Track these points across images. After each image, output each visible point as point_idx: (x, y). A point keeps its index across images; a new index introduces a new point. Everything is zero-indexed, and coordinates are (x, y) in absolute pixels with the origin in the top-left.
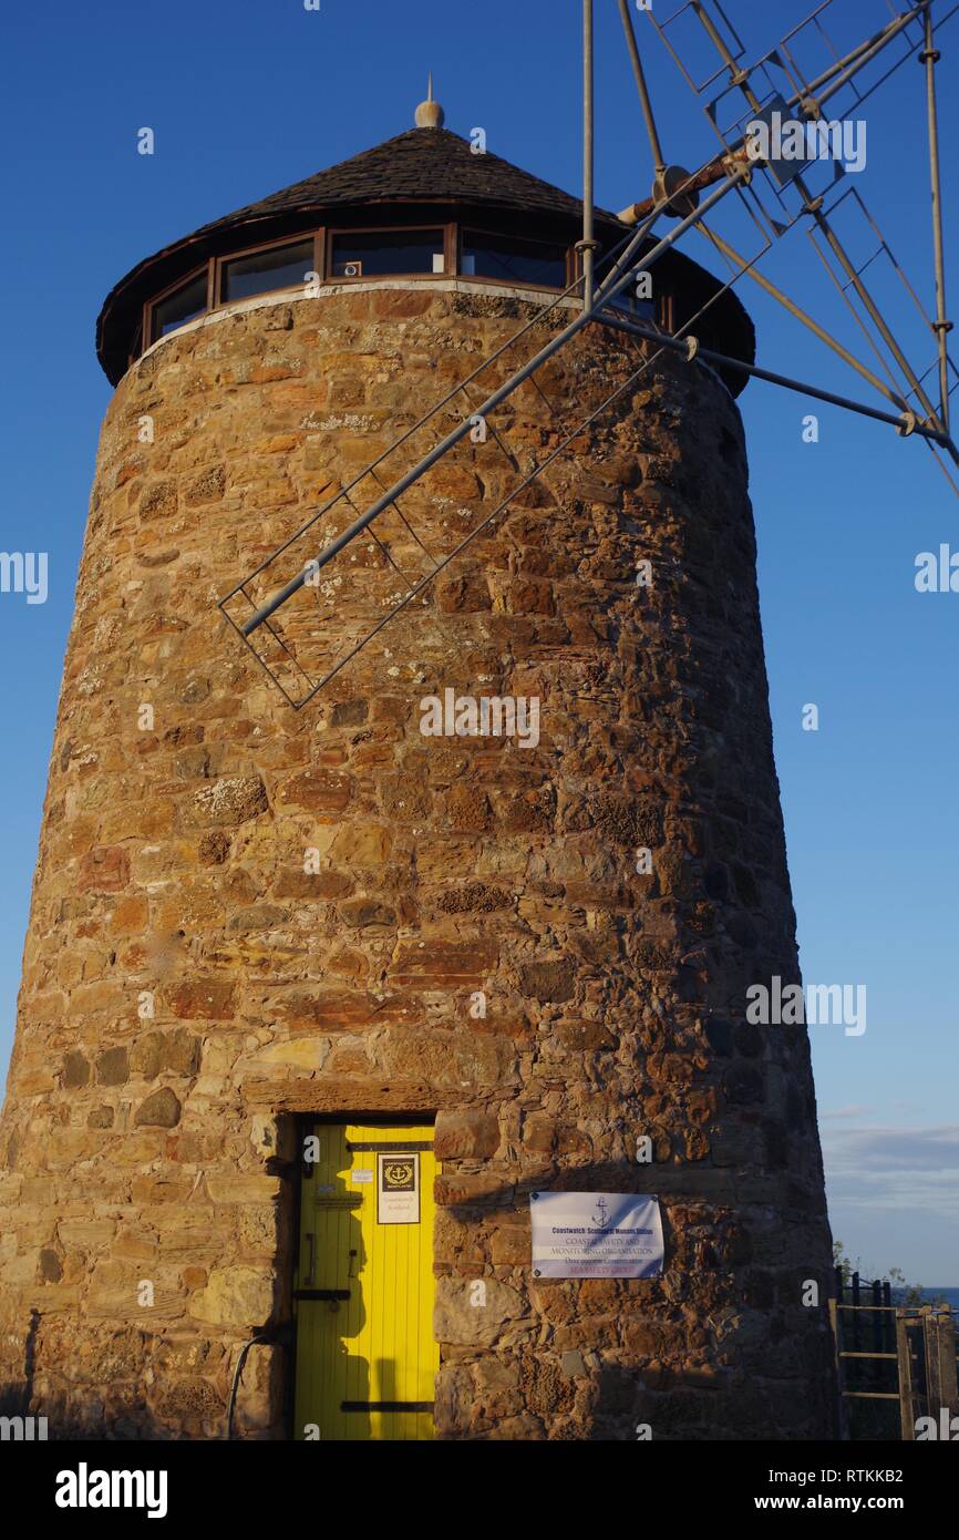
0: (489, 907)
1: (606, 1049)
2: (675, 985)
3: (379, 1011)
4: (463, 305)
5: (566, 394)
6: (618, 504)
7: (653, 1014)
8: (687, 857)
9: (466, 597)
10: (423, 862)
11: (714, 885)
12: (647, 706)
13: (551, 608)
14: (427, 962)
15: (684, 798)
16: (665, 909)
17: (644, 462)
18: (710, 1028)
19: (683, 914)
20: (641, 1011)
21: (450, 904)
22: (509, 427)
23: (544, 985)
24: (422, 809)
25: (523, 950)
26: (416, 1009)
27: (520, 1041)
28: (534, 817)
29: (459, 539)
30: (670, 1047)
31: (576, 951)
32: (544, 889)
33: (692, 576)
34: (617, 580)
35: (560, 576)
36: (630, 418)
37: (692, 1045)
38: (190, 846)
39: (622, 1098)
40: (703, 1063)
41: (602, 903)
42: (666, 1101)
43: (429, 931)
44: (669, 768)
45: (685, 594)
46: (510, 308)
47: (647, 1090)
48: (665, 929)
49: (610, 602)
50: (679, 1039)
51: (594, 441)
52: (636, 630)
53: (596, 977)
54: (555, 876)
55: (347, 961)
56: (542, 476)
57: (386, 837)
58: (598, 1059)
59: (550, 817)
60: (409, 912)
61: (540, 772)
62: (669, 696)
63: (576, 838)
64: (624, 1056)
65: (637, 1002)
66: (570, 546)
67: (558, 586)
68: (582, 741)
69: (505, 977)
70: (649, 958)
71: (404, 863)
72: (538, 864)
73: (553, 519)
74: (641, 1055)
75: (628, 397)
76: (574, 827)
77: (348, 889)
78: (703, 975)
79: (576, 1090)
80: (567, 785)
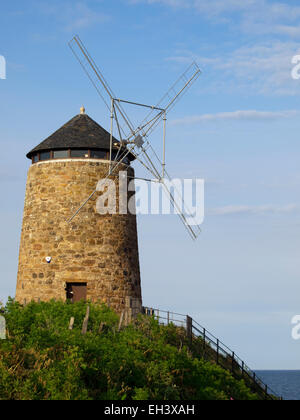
0: (94, 255)
1: (109, 274)
2: (119, 266)
3: (80, 269)
4: (91, 164)
8: (121, 247)
10: (85, 249)
11: (125, 250)
14: (85, 263)
15: (121, 238)
18: (124, 271)
19: (120, 255)
20: (114, 269)
21: (89, 255)
23: (102, 266)
25: (99, 261)
26: (84, 269)
28: (100, 243)
31: (106, 261)
37: (121, 274)
38: (52, 245)
39: (111, 281)
40: (122, 276)
41: (109, 254)
42: (117, 281)
43: (86, 258)
44: (119, 234)
46: (98, 164)
48: (118, 258)
50: (119, 273)
55: (75, 262)
59: (102, 242)
69: (96, 265)
70: (116, 262)
72: (100, 249)
74: (114, 275)
76: (105, 244)
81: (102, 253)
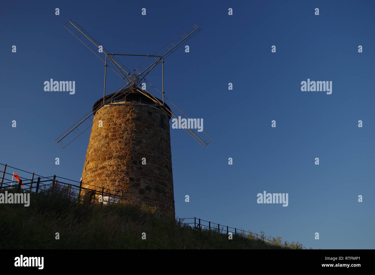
0: (104, 168)
1: (114, 181)
2: (125, 174)
3: (93, 181)
5: (120, 113)
6: (126, 123)
7: (121, 177)
8: (129, 160)
9: (107, 136)
10: (99, 165)
12: (126, 145)
13: (115, 136)
14: (97, 175)
15: (130, 153)
16: (125, 166)
17: (130, 118)
18: (130, 178)
19: (128, 166)
20: (120, 177)
21: (100, 169)
22: (114, 118)
23: (108, 176)
24: (99, 160)
25: (106, 172)
27: (105, 182)
28: (110, 158)
29: (107, 131)
30: (123, 180)
31: (112, 171)
32: (110, 165)
33: (136, 129)
34: (124, 131)
35: (117, 132)
36: (130, 113)
37: (127, 180)
39: (116, 186)
40: (128, 182)
41: (116, 166)
42: (122, 186)
43: (98, 172)
44: (128, 151)
45: (135, 131)
47: (119, 185)
48: (124, 168)
49: (123, 134)
50: (125, 180)
51: (124, 117)
52: (126, 136)
53: (114, 174)
54: (111, 164)
55: (91, 177)
56: (116, 122)
57: (96, 163)
58: (113, 182)
59: (112, 158)
60: (96, 171)
61: (111, 153)
62: (130, 143)
63: (114, 160)
64: (117, 182)
65: (119, 176)
66: (119, 129)
67: (116, 133)
68: (117, 149)
69: (104, 175)
70: (122, 171)
71: (97, 166)
72: (110, 163)
73: (117, 126)
74: (119, 182)
75: (129, 111)
76: (114, 158)
77: (92, 169)
78: (130, 173)
79: (110, 186)
80: (114, 154)
81: (111, 166)
